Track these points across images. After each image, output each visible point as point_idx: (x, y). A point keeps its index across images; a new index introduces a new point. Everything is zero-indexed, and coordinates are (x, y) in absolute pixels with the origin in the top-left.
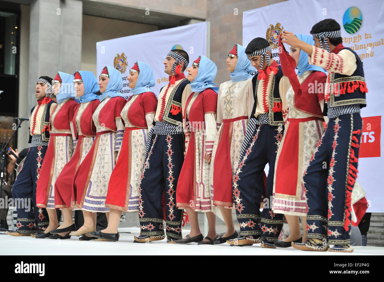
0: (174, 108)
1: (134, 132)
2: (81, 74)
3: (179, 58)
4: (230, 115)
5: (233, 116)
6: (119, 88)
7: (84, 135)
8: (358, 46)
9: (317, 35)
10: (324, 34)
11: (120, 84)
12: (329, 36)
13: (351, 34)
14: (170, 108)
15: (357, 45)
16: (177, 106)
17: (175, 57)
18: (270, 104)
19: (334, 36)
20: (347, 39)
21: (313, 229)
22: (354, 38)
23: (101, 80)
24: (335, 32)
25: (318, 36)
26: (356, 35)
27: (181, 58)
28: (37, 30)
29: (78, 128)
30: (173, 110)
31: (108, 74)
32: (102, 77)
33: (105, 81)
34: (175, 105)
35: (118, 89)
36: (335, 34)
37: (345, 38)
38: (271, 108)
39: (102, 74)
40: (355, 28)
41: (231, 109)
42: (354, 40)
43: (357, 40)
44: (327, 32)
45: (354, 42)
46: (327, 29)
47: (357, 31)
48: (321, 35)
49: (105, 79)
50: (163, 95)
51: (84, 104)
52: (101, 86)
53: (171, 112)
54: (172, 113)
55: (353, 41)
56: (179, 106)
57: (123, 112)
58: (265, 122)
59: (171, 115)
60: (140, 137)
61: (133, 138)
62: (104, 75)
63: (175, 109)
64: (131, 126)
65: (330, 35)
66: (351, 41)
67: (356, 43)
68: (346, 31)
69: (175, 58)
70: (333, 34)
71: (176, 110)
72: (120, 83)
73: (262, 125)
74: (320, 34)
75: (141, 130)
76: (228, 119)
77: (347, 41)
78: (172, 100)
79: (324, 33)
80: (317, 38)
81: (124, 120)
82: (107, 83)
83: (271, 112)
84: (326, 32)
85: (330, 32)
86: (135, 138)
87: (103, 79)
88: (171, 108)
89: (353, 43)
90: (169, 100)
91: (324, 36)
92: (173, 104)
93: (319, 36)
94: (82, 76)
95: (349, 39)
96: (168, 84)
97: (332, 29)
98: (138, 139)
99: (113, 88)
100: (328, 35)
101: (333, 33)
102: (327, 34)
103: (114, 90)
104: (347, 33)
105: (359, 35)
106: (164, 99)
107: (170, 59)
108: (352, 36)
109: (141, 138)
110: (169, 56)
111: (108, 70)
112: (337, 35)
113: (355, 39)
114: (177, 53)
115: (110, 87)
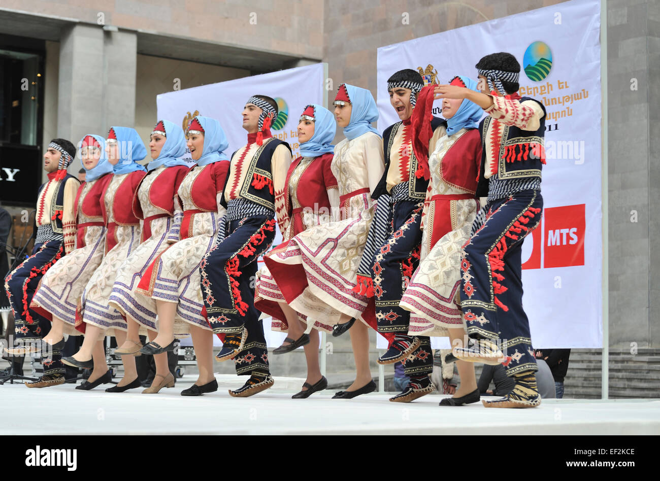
0: (257, 179)
1: (197, 216)
2: (116, 132)
3: (267, 108)
4: (347, 189)
5: (350, 188)
6: (180, 152)
7: (117, 223)
8: (549, 100)
9: (486, 72)
10: (497, 74)
11: (181, 148)
12: (502, 78)
13: (535, 81)
14: (251, 178)
15: (547, 99)
16: (263, 175)
17: (261, 106)
18: (411, 166)
19: (510, 79)
20: (531, 89)
21: (518, 359)
22: (541, 87)
23: (154, 141)
24: (513, 74)
25: (486, 75)
26: (544, 82)
27: (269, 109)
28: (70, 78)
29: (109, 212)
30: (256, 182)
31: (165, 132)
32: (155, 135)
33: (160, 143)
34: (259, 174)
35: (179, 154)
36: (511, 77)
37: (527, 87)
38: (413, 172)
39: (156, 132)
40: (542, 73)
41: (347, 179)
42: (542, 91)
43: (546, 91)
44: (501, 72)
45: (541, 94)
46: (501, 67)
47: (544, 77)
48: (492, 73)
49: (160, 139)
50: (238, 161)
51: (118, 176)
52: (153, 148)
53: (252, 185)
54: (254, 187)
55: (539, 90)
56: (265, 176)
57: (182, 187)
58: (401, 196)
59: (252, 190)
60: (206, 222)
61: (196, 224)
62: (159, 132)
63: (260, 180)
64: (194, 208)
65: (504, 76)
66: (537, 92)
67: (544, 95)
68: (529, 77)
69: (261, 108)
70: (509, 76)
71: (262, 181)
72: (182, 146)
73: (397, 202)
74: (491, 71)
75: (209, 214)
76: (345, 194)
77: (531, 92)
78: (255, 168)
79: (497, 72)
80: (484, 76)
81: (182, 199)
82: (162, 146)
83: (412, 178)
84: (499, 70)
85: (504, 72)
86: (199, 223)
87: (157, 139)
88: (253, 178)
89: (540, 96)
90: (250, 168)
91: (496, 76)
92: (255, 173)
93: (488, 74)
94: (117, 135)
95: (534, 89)
96: (246, 146)
97: (508, 69)
98: (203, 225)
99: (170, 152)
100: (501, 76)
101: (509, 74)
102: (501, 74)
103: (172, 156)
104: (530, 80)
105: (548, 83)
106: (239, 166)
107: (252, 108)
108: (538, 84)
109: (209, 224)
110: (251, 104)
111: (165, 125)
112: (513, 79)
113: (543, 88)
114: (263, 100)
115: (166, 151)
